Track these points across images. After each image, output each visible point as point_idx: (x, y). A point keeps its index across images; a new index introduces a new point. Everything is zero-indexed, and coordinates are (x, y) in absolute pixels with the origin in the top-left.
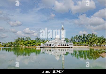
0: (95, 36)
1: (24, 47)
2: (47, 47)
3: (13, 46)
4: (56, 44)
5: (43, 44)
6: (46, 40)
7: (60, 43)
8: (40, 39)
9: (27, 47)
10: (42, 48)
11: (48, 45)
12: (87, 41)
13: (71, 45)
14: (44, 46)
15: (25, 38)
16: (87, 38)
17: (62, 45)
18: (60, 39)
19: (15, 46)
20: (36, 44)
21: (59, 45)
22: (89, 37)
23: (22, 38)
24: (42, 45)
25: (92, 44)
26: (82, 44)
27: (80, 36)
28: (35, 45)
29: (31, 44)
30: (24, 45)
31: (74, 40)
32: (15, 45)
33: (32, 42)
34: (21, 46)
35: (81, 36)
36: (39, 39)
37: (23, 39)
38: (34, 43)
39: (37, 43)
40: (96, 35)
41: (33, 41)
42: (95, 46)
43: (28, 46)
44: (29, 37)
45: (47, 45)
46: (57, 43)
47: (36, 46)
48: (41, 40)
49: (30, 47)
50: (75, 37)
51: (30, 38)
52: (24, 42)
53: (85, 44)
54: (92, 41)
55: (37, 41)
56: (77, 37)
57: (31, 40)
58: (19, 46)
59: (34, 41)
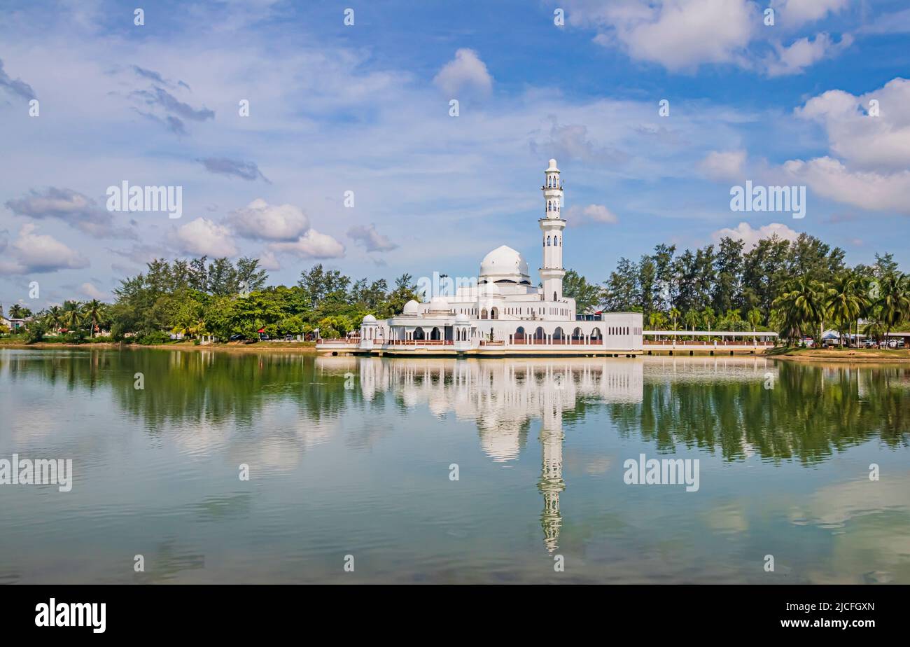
0: (828, 255)
1: (207, 347)
2: (415, 348)
3: (106, 334)
4: (494, 323)
5: (384, 324)
6: (392, 288)
7: (524, 315)
8: (344, 282)
9: (236, 349)
10: (368, 354)
11: (428, 331)
12: (753, 297)
13: (625, 331)
14: (391, 342)
15: (206, 265)
16: (751, 277)
17: (549, 331)
18: (525, 283)
19: (129, 341)
20: (306, 320)
21: (520, 330)
22: (771, 269)
23: (181, 267)
24: (374, 331)
25: (805, 326)
26: (714, 328)
27: (694, 254)
28: (306, 327)
29: (269, 319)
30: (210, 328)
31: (639, 288)
32: (125, 330)
33: (275, 308)
34: (180, 336)
35: (703, 260)
36: (329, 283)
37: (193, 281)
38: (294, 311)
39: (313, 311)
40: (832, 249)
41: (279, 296)
42: (836, 346)
43: (242, 338)
44: (241, 263)
45: (419, 335)
46: (501, 316)
47: (310, 336)
48: (349, 289)
49: (264, 349)
50: (647, 268)
51: (256, 271)
52: (205, 301)
53: (739, 328)
54: (809, 300)
55: (315, 298)
56: (662, 265)
57: (265, 285)
58: (164, 341)
59: (287, 298)
